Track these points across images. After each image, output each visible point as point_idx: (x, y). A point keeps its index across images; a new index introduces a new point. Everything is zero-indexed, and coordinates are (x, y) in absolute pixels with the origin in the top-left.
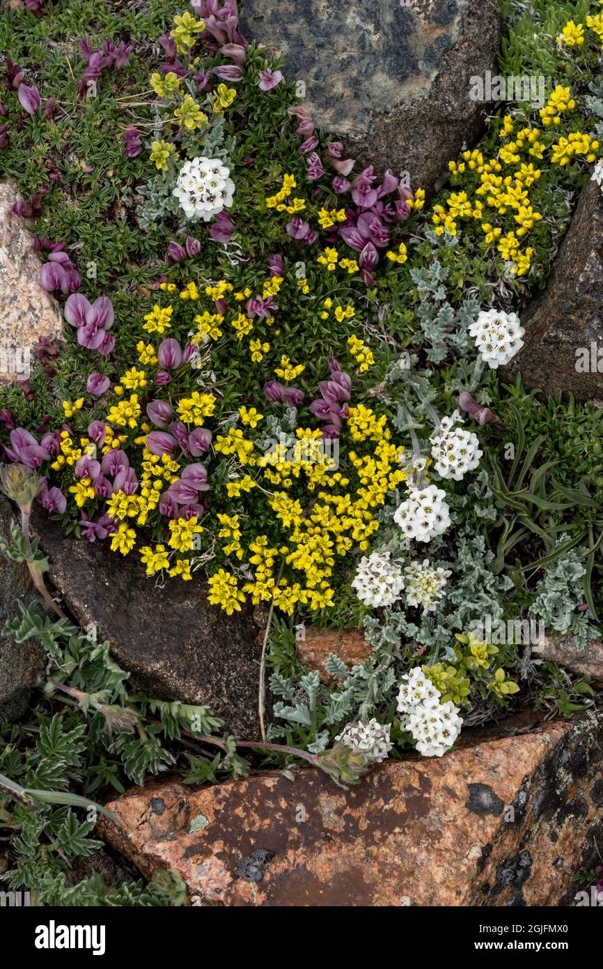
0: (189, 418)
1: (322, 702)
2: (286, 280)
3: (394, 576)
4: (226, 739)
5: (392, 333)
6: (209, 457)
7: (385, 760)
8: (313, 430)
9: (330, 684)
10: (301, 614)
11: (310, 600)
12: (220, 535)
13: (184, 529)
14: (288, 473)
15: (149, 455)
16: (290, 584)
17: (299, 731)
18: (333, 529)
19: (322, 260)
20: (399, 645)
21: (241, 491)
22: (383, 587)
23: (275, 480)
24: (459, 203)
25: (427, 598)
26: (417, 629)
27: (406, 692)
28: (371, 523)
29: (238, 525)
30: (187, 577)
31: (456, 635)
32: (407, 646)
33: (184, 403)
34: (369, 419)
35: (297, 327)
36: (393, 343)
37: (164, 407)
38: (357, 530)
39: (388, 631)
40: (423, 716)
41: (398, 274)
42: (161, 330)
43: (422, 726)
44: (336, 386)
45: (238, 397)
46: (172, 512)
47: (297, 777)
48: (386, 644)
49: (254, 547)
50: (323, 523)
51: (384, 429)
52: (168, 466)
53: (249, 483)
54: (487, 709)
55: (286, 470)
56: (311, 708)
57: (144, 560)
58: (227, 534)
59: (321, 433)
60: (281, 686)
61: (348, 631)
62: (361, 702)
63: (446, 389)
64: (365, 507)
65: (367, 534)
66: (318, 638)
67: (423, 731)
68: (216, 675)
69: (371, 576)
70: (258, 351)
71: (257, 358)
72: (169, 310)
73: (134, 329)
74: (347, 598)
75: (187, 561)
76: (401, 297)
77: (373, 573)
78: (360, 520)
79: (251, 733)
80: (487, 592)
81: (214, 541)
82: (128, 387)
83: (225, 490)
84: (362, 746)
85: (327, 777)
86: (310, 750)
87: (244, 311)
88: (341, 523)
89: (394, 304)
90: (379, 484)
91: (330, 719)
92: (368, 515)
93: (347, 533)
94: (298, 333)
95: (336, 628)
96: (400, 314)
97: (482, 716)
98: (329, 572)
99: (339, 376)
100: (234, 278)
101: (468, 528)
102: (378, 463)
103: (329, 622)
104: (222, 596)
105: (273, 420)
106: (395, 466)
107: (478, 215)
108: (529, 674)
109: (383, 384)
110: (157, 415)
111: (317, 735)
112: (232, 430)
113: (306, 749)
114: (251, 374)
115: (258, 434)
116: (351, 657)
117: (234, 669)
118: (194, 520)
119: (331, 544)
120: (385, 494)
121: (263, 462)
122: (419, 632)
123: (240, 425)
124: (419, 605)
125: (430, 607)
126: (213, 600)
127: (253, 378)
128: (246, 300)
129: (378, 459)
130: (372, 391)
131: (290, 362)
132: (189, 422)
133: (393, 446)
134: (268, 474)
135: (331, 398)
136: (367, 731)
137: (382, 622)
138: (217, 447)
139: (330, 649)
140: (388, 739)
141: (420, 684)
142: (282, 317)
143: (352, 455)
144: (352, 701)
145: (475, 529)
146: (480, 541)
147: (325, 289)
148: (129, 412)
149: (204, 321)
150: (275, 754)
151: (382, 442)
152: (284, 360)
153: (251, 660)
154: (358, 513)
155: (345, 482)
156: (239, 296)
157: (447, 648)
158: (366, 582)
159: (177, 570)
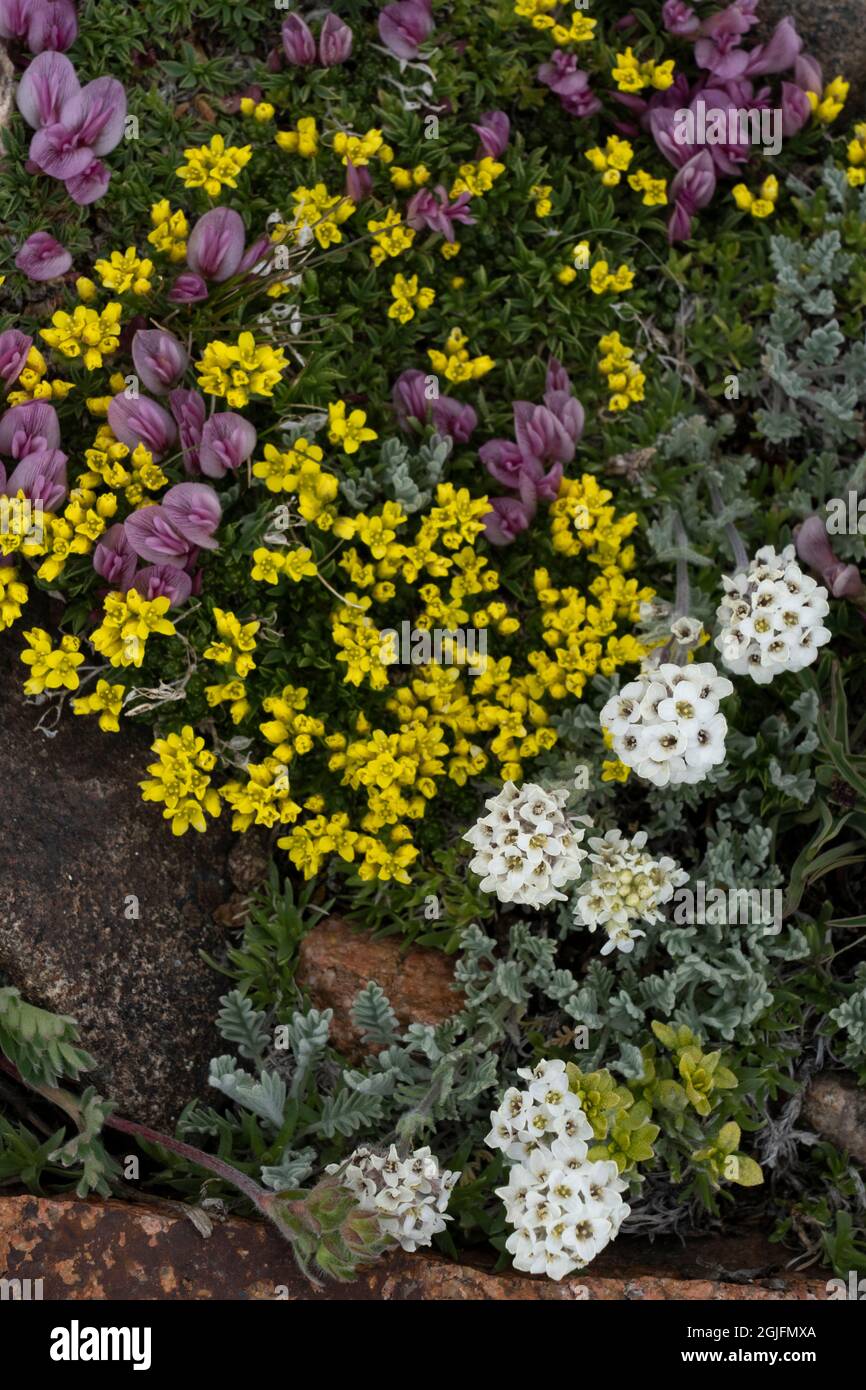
0: (217, 386)
1: (321, 1084)
2: (510, 175)
3: (565, 840)
4: (87, 1102)
5: (696, 359)
6: (236, 488)
7: (421, 1249)
8: (474, 496)
9: (351, 1051)
10: (332, 886)
11: (360, 857)
12: (208, 655)
13: (134, 616)
14: (392, 571)
15: (108, 441)
16: (327, 813)
17: (255, 1135)
18: (453, 724)
19: (596, 157)
20: (523, 1010)
21: (283, 577)
22: (535, 858)
23: (363, 575)
25: (622, 917)
26: (575, 985)
27: (517, 1106)
28: (541, 732)
29: (253, 645)
30: (109, 724)
31: (655, 1024)
32: (539, 1019)
33: (218, 351)
34: (598, 511)
35: (502, 281)
36: (691, 380)
37: (168, 346)
38: (505, 735)
39: (509, 971)
40: (542, 1176)
41: (743, 244)
42: (213, 188)
43: (533, 1198)
44: (551, 419)
45: (334, 382)
46: (120, 574)
47: (218, 1230)
48: (497, 1000)
49: (276, 705)
50: (438, 703)
51: (623, 545)
52: (142, 473)
53: (301, 565)
54: (669, 1206)
55: (392, 562)
56: (294, 1092)
57: (27, 657)
58: (224, 657)
59: (489, 508)
60: (243, 1024)
61: (421, 951)
62: (406, 1109)
63: (774, 509)
64: (537, 694)
65: (524, 753)
66: (352, 946)
67: (532, 1211)
68: (109, 957)
69: (515, 824)
70: (407, 299)
71: (400, 311)
72: (244, 154)
73: (158, 179)
74: (439, 879)
75: (120, 689)
76: (734, 294)
77: (523, 822)
78: (518, 716)
79: (146, 1106)
80: (746, 951)
81: (193, 668)
82: (107, 284)
83: (248, 563)
84: (381, 1201)
85: (285, 1248)
86: (265, 1178)
87: (403, 210)
88: (475, 716)
89: (715, 301)
90: (583, 651)
91: (328, 1127)
92: (538, 713)
93: (483, 738)
94: (499, 298)
95: (399, 937)
96: (722, 324)
97: (655, 1219)
98: (418, 809)
99: (562, 404)
100: (401, 138)
101: (742, 806)
102: (592, 609)
103: (387, 921)
104: (172, 789)
105: (396, 450)
106: (626, 627)
108: (781, 1159)
109: (649, 452)
110: (150, 361)
111: (288, 1153)
112: (301, 444)
113: (256, 1175)
114: (376, 350)
115: (354, 471)
116: (412, 1004)
117: (152, 955)
118: (162, 604)
119: (444, 750)
120: (589, 678)
121: (347, 529)
122: (576, 993)
123: (322, 438)
124: (600, 928)
125: (621, 941)
126: (151, 792)
127: (377, 360)
128: (414, 188)
129: (593, 600)
130: (620, 462)
131: (466, 346)
132: (215, 393)
133: (633, 583)
134: (351, 562)
135: (532, 445)
136: (405, 1169)
137: (500, 952)
138: (259, 470)
139: (372, 976)
140: (443, 1205)
141: (554, 1098)
142: (478, 251)
143: (541, 577)
144: (388, 1101)
145: (757, 814)
146: (763, 839)
147: (585, 224)
148: (93, 334)
149: (312, 201)
150: (182, 1166)
151: (612, 570)
152: (455, 339)
153: (194, 949)
154: (517, 700)
155: (510, 626)
156: (401, 176)
157: (627, 1047)
158: (499, 838)
159: (93, 703)
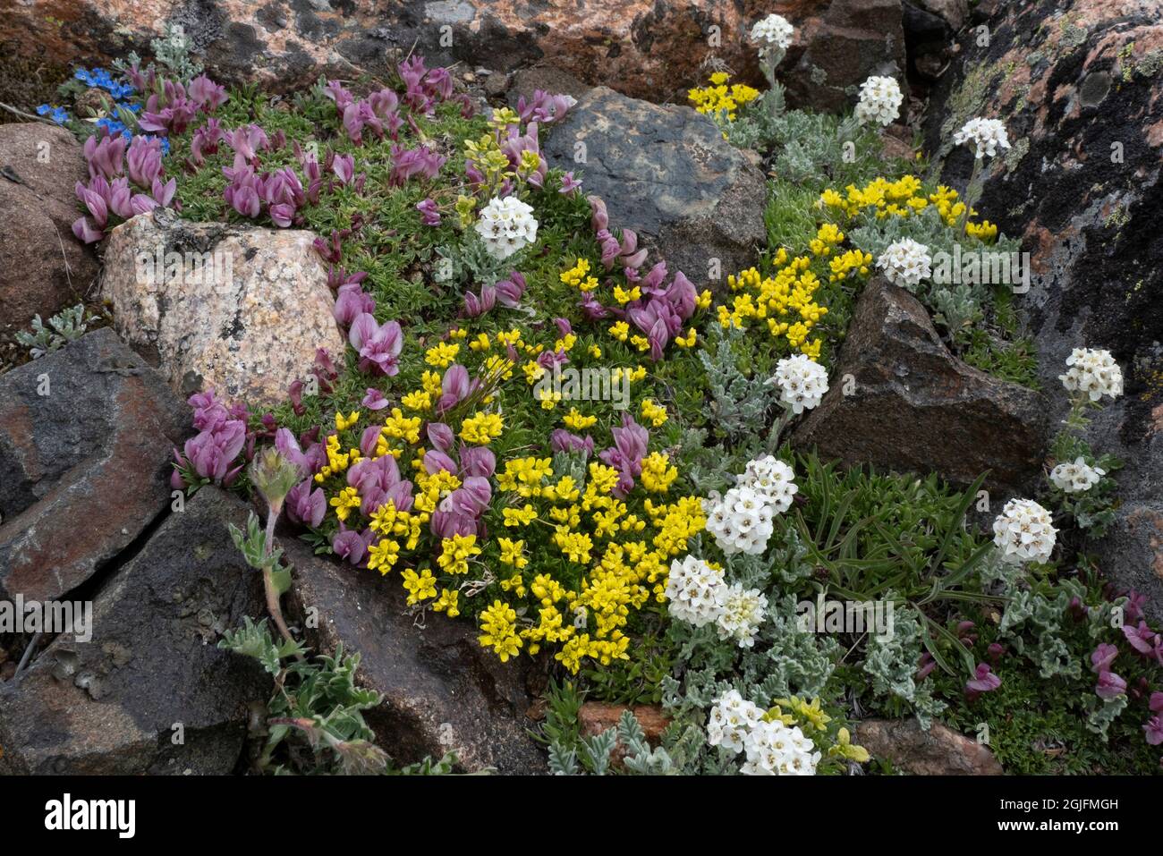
0: (474, 436)
11: (601, 653)
13: (458, 548)
18: (627, 579)
19: (613, 330)
21: (520, 521)
23: (562, 515)
24: (743, 304)
25: (745, 625)
27: (718, 715)
29: (523, 552)
30: (454, 612)
33: (468, 423)
37: (444, 428)
38: (654, 574)
40: (763, 742)
42: (445, 362)
43: (765, 753)
44: (631, 434)
52: (448, 481)
53: (529, 514)
57: (406, 585)
58: (509, 560)
59: (617, 472)
60: (562, 761)
67: (766, 759)
70: (549, 400)
71: (547, 405)
72: (456, 348)
87: (536, 361)
89: (681, 387)
98: (623, 621)
99: (634, 429)
104: (497, 635)
107: (762, 313)
109: (678, 447)
110: (437, 438)
118: (472, 538)
126: (485, 641)
128: (538, 353)
134: (555, 512)
143: (648, 502)
152: (574, 411)
155: (641, 525)
156: (530, 349)
159: (443, 603)
